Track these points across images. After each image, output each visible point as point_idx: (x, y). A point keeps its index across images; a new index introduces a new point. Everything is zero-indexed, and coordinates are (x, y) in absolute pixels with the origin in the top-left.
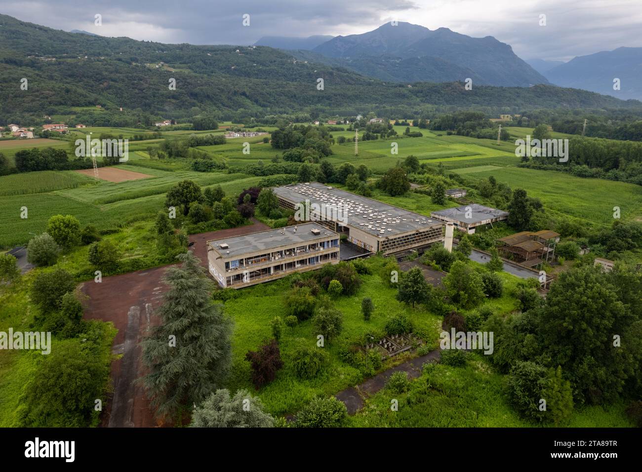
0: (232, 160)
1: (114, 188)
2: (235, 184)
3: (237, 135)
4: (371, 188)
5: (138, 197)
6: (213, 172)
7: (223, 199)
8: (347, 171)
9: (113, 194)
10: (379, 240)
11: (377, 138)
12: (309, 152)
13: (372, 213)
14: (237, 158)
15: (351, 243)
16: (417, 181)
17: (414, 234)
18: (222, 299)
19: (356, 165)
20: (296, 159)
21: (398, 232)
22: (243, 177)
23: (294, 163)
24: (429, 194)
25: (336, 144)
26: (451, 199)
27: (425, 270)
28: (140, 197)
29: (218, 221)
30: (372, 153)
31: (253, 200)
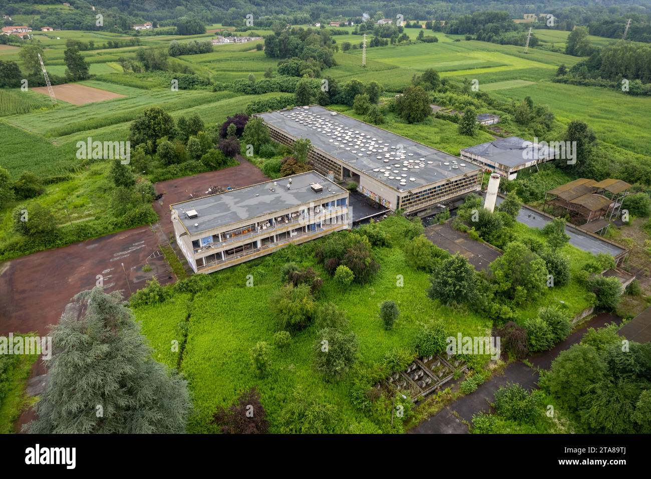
0: (220, 73)
1: (75, 113)
2: (221, 106)
3: (227, 41)
4: (384, 112)
5: (101, 126)
6: (196, 89)
7: (200, 132)
8: (355, 90)
9: (72, 122)
10: (399, 195)
11: (386, 44)
12: (308, 63)
13: (388, 152)
14: (225, 71)
15: (361, 195)
16: (438, 101)
17: (443, 185)
18: (191, 291)
19: (364, 80)
20: (294, 72)
21: (423, 182)
22: (230, 97)
23: (290, 78)
24: (455, 120)
25: (340, 51)
26: (481, 128)
27: (461, 240)
28: (105, 126)
29: (194, 162)
30: (381, 63)
31: (239, 132)
